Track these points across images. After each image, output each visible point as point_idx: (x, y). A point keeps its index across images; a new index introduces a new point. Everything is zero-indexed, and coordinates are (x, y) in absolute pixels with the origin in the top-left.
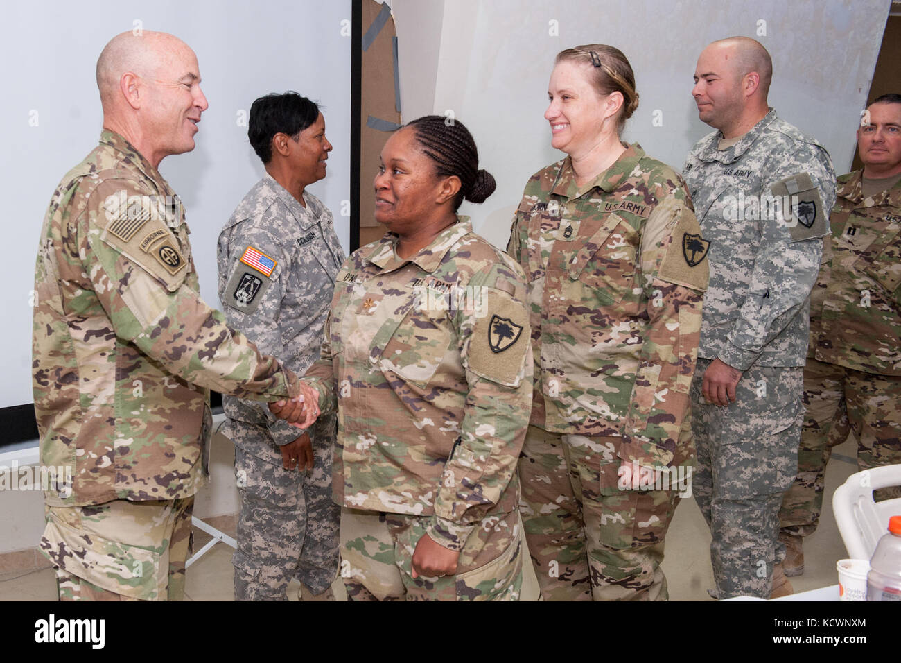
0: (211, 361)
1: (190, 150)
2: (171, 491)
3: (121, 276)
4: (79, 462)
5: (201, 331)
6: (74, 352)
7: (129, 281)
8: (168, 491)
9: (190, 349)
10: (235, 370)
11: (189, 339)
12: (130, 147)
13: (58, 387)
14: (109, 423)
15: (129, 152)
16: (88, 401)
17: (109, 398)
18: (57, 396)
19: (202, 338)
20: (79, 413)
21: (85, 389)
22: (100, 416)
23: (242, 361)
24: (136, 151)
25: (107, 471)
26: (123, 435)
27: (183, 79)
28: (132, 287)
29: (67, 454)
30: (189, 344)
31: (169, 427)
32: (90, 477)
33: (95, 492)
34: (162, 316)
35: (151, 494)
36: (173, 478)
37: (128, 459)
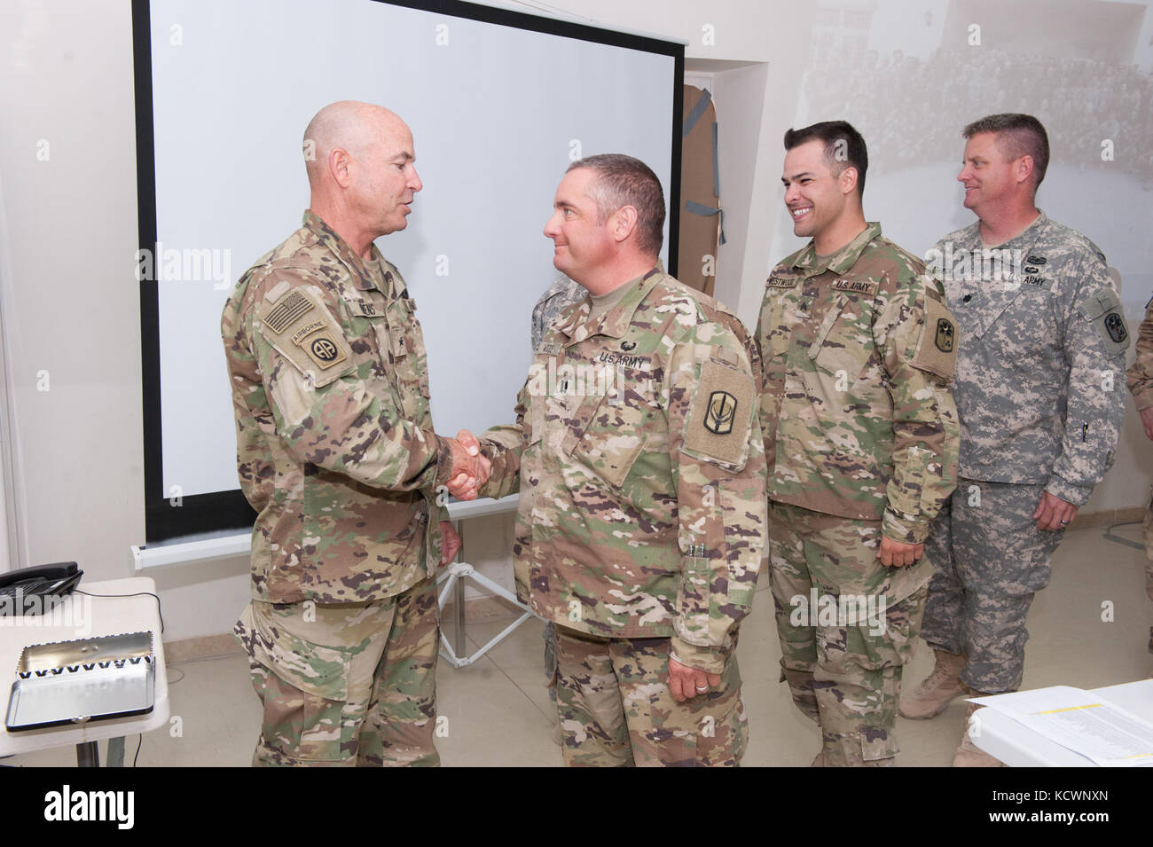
0: (356, 465)
1: (400, 229)
2: (361, 593)
3: (272, 371)
4: (273, 555)
5: (348, 432)
6: (268, 445)
7: (278, 376)
8: (357, 593)
9: (334, 453)
10: (381, 475)
11: (334, 442)
12: (325, 227)
13: (259, 481)
14: (300, 519)
15: (323, 233)
16: (282, 496)
17: (299, 494)
18: (257, 491)
19: (349, 439)
20: (277, 507)
21: (280, 483)
22: (292, 511)
23: (391, 464)
24: (332, 233)
25: (295, 570)
26: (310, 533)
27: (396, 157)
28: (279, 382)
29: (264, 548)
30: (333, 448)
31: (361, 525)
32: (281, 574)
33: (284, 591)
34: (306, 415)
35: (336, 596)
36: (366, 578)
37: (315, 559)
